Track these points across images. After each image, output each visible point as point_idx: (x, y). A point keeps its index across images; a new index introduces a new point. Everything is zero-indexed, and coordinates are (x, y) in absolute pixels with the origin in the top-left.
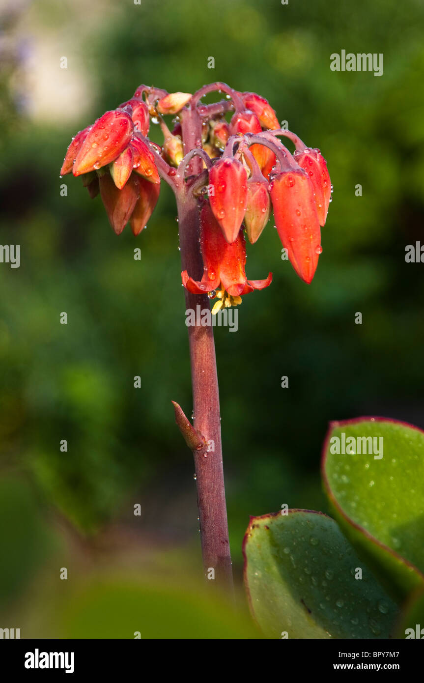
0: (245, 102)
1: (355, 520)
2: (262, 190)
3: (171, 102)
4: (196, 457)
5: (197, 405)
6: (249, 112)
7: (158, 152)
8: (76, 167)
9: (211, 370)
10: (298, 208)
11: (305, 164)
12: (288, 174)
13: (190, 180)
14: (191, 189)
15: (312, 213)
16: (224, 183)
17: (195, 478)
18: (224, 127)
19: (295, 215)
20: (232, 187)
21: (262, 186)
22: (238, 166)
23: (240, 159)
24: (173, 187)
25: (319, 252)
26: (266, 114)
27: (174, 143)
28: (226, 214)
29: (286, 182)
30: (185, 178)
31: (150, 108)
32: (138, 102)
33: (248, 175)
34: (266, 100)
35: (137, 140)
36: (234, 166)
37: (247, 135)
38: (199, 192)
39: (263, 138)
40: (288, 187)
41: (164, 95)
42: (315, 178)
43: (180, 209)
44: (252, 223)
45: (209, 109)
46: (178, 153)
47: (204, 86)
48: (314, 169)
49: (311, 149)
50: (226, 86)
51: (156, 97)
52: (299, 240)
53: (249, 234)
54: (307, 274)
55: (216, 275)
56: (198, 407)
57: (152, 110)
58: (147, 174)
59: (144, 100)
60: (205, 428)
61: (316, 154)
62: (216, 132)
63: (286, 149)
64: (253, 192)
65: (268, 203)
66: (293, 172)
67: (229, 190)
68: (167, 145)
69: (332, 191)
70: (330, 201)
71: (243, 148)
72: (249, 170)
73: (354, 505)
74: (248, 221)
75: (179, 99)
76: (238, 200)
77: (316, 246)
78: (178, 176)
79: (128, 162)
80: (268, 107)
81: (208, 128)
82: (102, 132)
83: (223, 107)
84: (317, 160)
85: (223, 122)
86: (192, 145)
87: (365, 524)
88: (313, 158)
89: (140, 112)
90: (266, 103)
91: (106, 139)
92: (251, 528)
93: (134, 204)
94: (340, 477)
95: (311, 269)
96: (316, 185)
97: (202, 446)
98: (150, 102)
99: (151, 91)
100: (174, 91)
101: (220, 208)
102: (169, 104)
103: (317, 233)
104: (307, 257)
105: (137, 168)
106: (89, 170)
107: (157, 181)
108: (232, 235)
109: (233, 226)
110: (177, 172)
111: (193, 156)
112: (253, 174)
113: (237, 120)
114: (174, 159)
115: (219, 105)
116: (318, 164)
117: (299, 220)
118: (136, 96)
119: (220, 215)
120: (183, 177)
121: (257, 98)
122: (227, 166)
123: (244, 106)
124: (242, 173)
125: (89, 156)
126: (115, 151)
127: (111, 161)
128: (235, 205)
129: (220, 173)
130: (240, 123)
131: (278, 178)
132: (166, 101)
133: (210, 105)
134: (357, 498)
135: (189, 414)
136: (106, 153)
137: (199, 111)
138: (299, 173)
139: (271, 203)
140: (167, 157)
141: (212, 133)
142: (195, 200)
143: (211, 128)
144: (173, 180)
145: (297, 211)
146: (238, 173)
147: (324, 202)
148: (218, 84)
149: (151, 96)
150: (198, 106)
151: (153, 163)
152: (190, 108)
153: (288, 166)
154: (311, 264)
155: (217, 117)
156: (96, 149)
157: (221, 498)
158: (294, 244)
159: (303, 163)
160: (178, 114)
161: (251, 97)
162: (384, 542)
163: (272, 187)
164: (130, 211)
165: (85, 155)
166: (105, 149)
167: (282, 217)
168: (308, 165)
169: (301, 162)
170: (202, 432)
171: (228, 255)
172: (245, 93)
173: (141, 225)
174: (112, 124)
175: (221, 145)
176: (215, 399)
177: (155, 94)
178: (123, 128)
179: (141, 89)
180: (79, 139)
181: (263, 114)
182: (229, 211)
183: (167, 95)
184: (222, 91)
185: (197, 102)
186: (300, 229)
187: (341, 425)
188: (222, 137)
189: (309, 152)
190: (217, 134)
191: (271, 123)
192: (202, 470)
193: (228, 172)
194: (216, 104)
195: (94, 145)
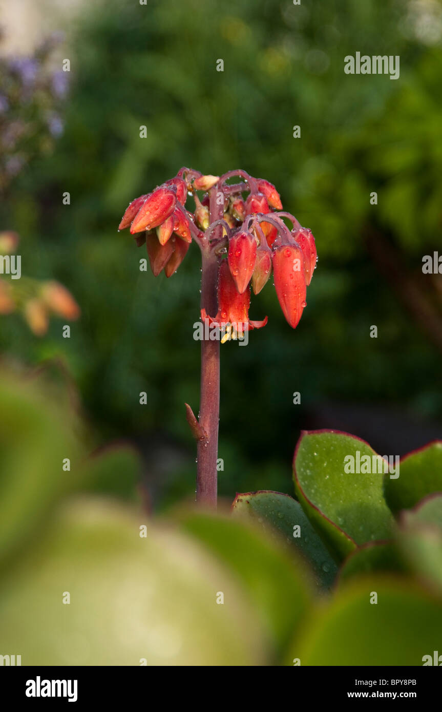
0: (258, 186)
1: (313, 502)
2: (267, 257)
3: (204, 181)
4: (199, 445)
5: (203, 408)
6: (260, 194)
7: (192, 219)
8: (133, 227)
9: (215, 383)
10: (291, 273)
11: (299, 240)
12: (287, 247)
13: (213, 242)
14: (214, 249)
15: (301, 277)
16: (240, 250)
17: (197, 462)
18: (241, 203)
19: (289, 278)
20: (246, 253)
21: (267, 254)
22: (251, 238)
23: (253, 233)
24: (201, 246)
25: (304, 306)
26: (273, 197)
27: (203, 211)
28: (239, 272)
29: (285, 253)
30: (210, 240)
31: (188, 185)
32: (179, 180)
33: (258, 244)
34: (274, 186)
35: (178, 210)
36: (249, 239)
37: (259, 215)
38: (219, 252)
39: (271, 218)
40: (286, 257)
41: (199, 175)
42: (305, 250)
43: (204, 262)
44: (257, 280)
45: (231, 189)
46: (205, 219)
47: (229, 172)
48: (305, 244)
49: (304, 228)
50: (245, 173)
51: (193, 177)
52: (290, 296)
53: (254, 287)
54: (294, 322)
55: (227, 315)
56: (204, 409)
57: (189, 187)
58: (182, 235)
59: (184, 178)
60: (207, 425)
61: (308, 233)
62: (235, 206)
63: (286, 228)
64: (260, 258)
65: (270, 266)
66: (291, 246)
67: (243, 256)
68: (198, 212)
69: (317, 261)
70: (315, 268)
71: (255, 223)
72: (258, 241)
73: (313, 491)
74: (254, 278)
75: (210, 180)
76: (249, 264)
77: (302, 301)
78: (205, 238)
79: (171, 226)
80: (275, 191)
81: (229, 202)
82: (154, 204)
83: (241, 188)
84: (308, 238)
85: (240, 198)
86: (216, 215)
87: (320, 506)
88: (305, 235)
89: (181, 188)
90: (274, 189)
91: (157, 209)
92: (236, 501)
93: (170, 255)
94: (305, 471)
95: (297, 317)
96: (306, 256)
97: (204, 438)
98: (188, 180)
99: (190, 172)
100: (207, 174)
101: (235, 268)
102: (202, 183)
103: (304, 292)
104: (295, 309)
105: (176, 231)
106: (142, 230)
107: (190, 241)
108: (242, 288)
109: (243, 282)
110: (204, 235)
111: (218, 225)
112: (261, 244)
113: (251, 200)
114: (201, 224)
115: (238, 186)
116: (309, 241)
117: (291, 282)
118: (178, 175)
119: (235, 273)
120: (209, 239)
121: (268, 184)
122: (243, 237)
123: (257, 189)
124: (253, 244)
125: (144, 220)
126: (162, 218)
127: (158, 225)
128: (247, 267)
129: (238, 242)
130: (253, 202)
131: (279, 250)
132: (200, 180)
133: (232, 185)
134: (315, 486)
135: (196, 414)
136: (155, 220)
137: (224, 190)
138: (295, 247)
139: (273, 267)
140: (197, 222)
141: (232, 206)
142: (216, 257)
143: (230, 201)
144: (201, 241)
145: (291, 275)
146: (251, 244)
147: (310, 268)
148: (240, 171)
149: (189, 175)
150: (223, 186)
151: (188, 227)
152: (217, 187)
153: (287, 241)
154: (297, 314)
155: (236, 194)
156: (149, 216)
157: (214, 478)
158: (286, 298)
159: (298, 239)
160: (207, 191)
161: (263, 183)
162: (332, 519)
163: (274, 256)
164: (167, 260)
165: (140, 219)
166: (155, 216)
167: (279, 277)
168: (302, 240)
169: (297, 237)
170: (205, 428)
171: (237, 302)
172: (258, 179)
173: (173, 270)
174: (162, 198)
175: (237, 216)
176: (216, 404)
177: (192, 174)
178: (169, 202)
179: (183, 170)
180: (135, 204)
181: (271, 196)
182: (241, 271)
183: (201, 176)
184: (242, 176)
185: (223, 183)
186: (292, 289)
187: (309, 434)
188: (239, 210)
189: (303, 231)
190: (235, 208)
191: (276, 203)
192: (202, 456)
193: (244, 242)
194: (236, 185)
195: (148, 213)
